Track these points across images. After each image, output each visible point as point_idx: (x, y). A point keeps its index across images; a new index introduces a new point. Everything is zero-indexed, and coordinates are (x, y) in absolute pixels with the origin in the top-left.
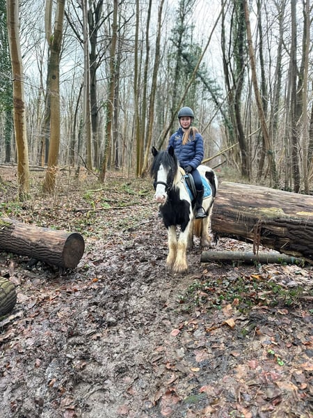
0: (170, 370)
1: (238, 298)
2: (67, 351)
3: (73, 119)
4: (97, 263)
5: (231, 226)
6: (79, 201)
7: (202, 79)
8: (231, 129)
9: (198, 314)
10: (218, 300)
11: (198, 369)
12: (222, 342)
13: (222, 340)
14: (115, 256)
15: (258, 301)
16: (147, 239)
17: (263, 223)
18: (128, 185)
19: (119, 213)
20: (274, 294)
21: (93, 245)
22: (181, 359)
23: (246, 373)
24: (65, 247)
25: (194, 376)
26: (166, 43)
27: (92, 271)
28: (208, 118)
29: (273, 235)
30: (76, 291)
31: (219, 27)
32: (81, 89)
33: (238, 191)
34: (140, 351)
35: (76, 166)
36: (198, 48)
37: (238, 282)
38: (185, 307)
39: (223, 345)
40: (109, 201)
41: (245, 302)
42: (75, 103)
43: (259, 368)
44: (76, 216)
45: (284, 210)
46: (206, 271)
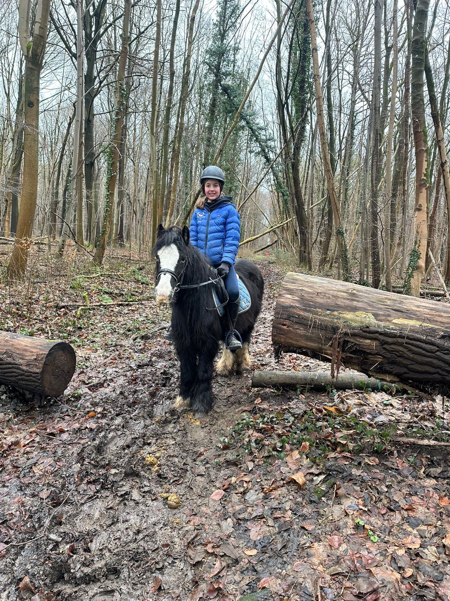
0: (212, 554)
1: (308, 440)
2: (49, 530)
3: (57, 168)
4: (94, 388)
5: (301, 336)
6: (64, 293)
7: (248, 123)
8: (286, 197)
9: (251, 466)
10: (279, 445)
11: (254, 552)
12: (287, 508)
13: (287, 506)
14: (122, 378)
15: (335, 446)
16: (170, 352)
17: (346, 334)
18: (140, 269)
19: (126, 312)
20: (358, 434)
21: (87, 359)
22: (229, 537)
23: (325, 555)
24: (45, 364)
25: (250, 562)
26: (197, 68)
27: (86, 401)
28: (254, 178)
29: (359, 351)
30: (62, 431)
31: (273, 53)
32: (70, 124)
33: (310, 287)
34: (165, 525)
35: (59, 239)
36: (242, 79)
37: (306, 416)
38: (231, 456)
39: (290, 512)
40: (111, 293)
41: (317, 447)
42: (60, 145)
43: (344, 547)
44: (59, 315)
45: (376, 315)
46: (259, 400)
